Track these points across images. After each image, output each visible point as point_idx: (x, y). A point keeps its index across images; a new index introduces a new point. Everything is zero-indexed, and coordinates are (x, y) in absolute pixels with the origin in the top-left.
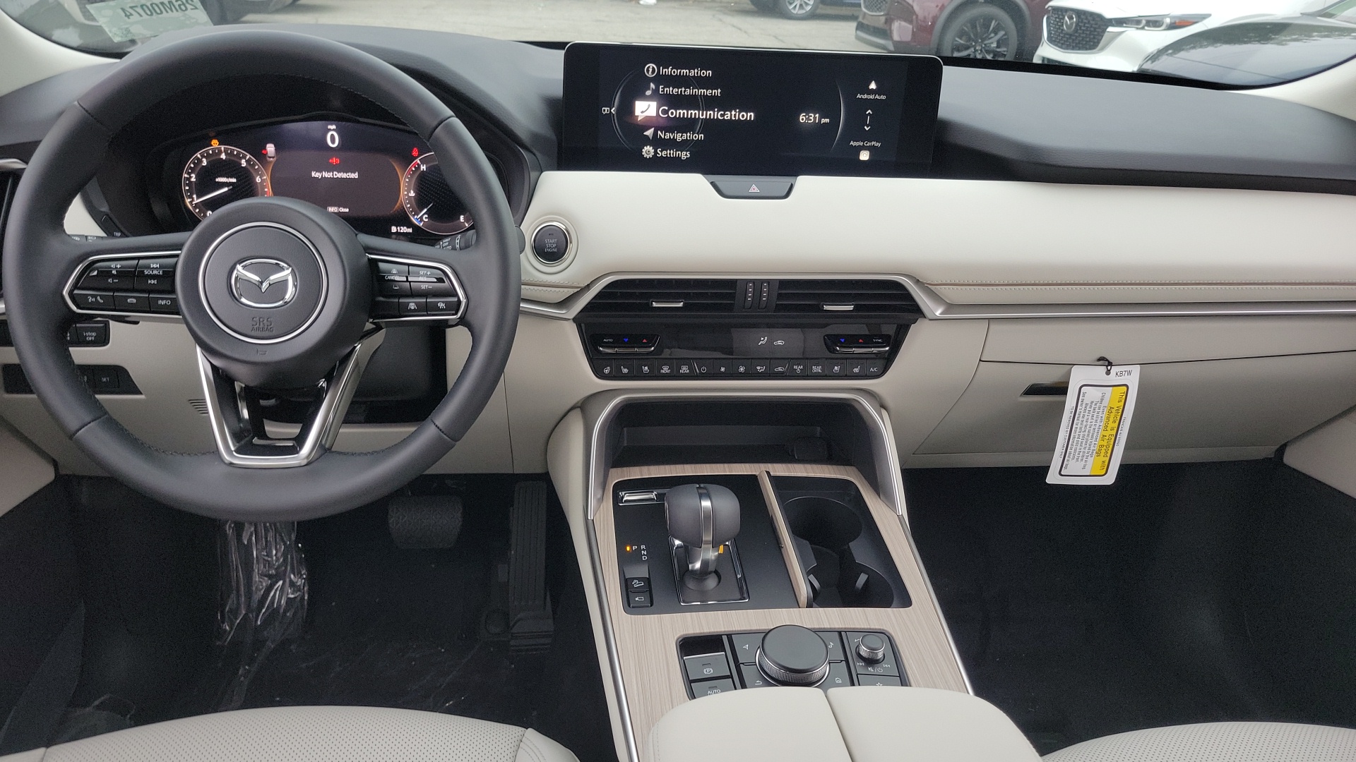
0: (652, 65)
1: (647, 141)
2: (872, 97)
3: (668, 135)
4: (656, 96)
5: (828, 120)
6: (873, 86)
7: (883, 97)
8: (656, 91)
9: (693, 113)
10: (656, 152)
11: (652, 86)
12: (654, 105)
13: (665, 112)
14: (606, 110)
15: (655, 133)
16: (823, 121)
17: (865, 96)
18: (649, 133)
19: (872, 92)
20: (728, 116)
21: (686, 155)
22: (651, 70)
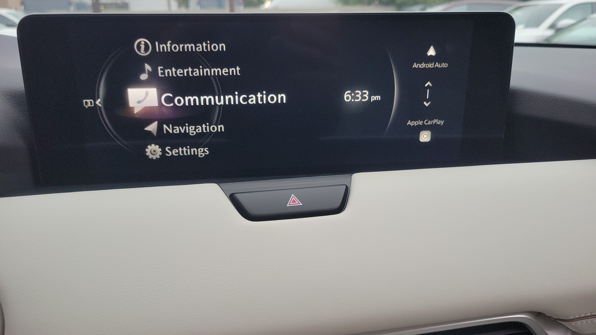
0: (143, 40)
1: (150, 138)
2: (430, 66)
3: (177, 130)
4: (153, 80)
5: (378, 98)
6: (432, 52)
7: (445, 65)
8: (153, 75)
9: (206, 99)
10: (164, 152)
11: (148, 67)
12: (153, 92)
13: (168, 100)
14: (88, 103)
15: (160, 128)
16: (374, 98)
17: (423, 65)
18: (152, 127)
19: (431, 59)
20: (252, 100)
21: (204, 152)
22: (143, 47)
